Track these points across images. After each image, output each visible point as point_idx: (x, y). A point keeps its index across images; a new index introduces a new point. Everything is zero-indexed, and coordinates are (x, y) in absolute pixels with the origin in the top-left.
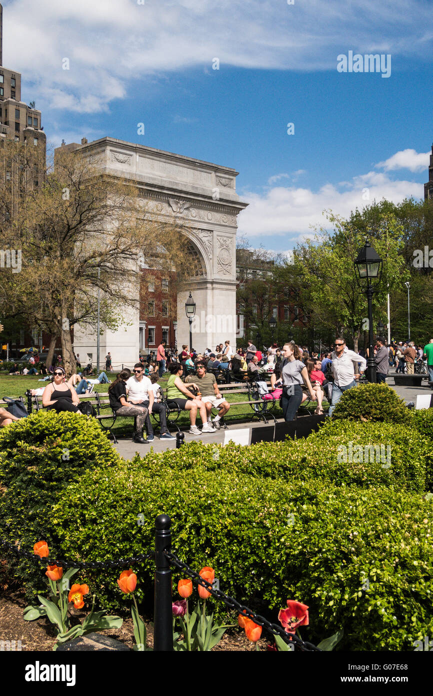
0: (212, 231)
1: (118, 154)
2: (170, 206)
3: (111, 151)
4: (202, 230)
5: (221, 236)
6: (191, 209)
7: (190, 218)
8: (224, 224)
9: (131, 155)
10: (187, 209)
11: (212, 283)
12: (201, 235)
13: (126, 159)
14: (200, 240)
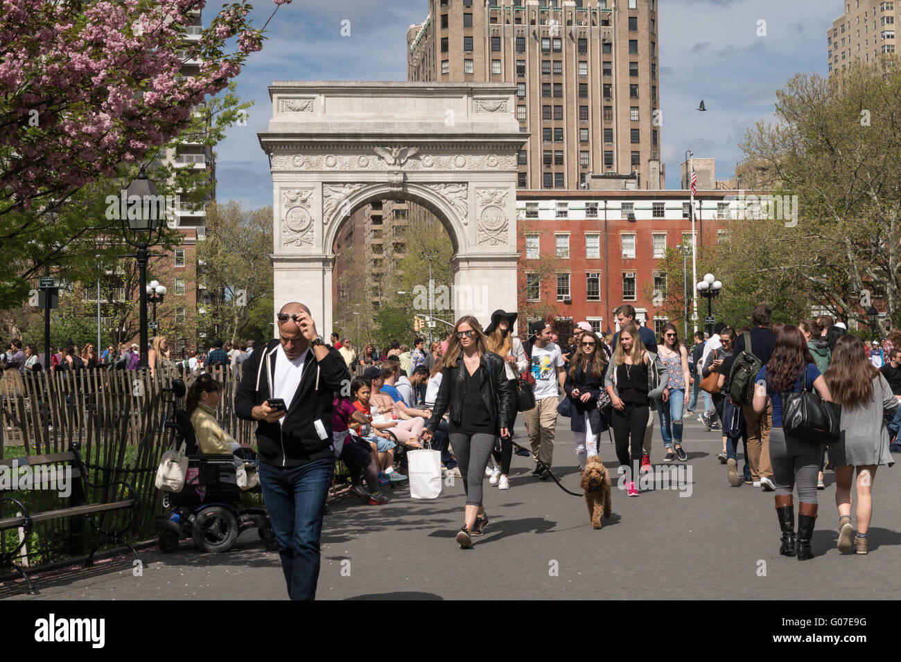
0: (467, 183)
1: (291, 100)
2: (381, 158)
3: (280, 98)
4: (445, 183)
5: (487, 188)
6: (422, 157)
7: (420, 169)
8: (491, 169)
9: (314, 98)
10: (413, 157)
11: (467, 260)
12: (443, 191)
13: (305, 104)
14: (442, 198)
